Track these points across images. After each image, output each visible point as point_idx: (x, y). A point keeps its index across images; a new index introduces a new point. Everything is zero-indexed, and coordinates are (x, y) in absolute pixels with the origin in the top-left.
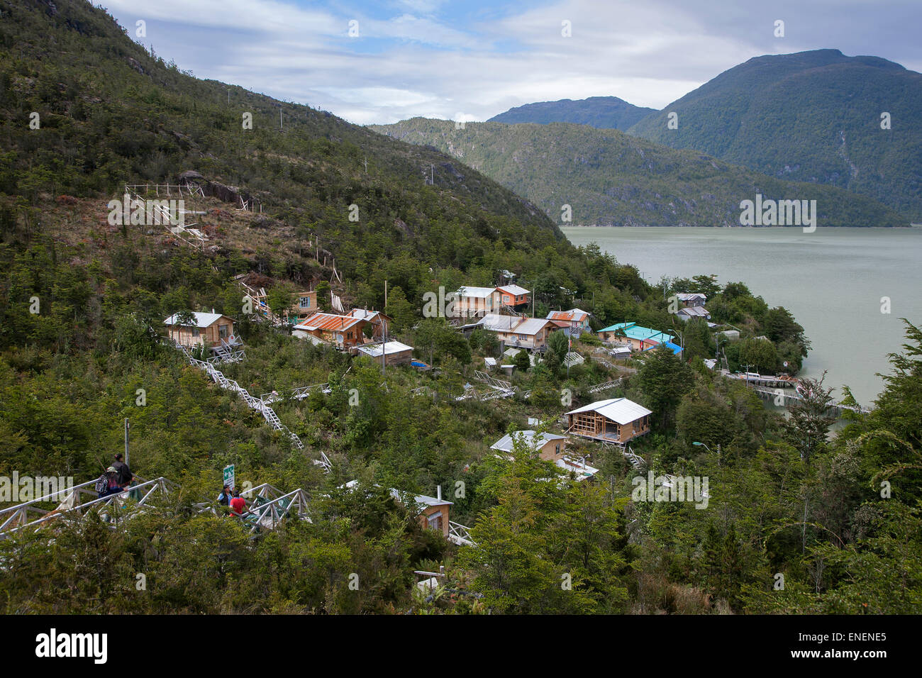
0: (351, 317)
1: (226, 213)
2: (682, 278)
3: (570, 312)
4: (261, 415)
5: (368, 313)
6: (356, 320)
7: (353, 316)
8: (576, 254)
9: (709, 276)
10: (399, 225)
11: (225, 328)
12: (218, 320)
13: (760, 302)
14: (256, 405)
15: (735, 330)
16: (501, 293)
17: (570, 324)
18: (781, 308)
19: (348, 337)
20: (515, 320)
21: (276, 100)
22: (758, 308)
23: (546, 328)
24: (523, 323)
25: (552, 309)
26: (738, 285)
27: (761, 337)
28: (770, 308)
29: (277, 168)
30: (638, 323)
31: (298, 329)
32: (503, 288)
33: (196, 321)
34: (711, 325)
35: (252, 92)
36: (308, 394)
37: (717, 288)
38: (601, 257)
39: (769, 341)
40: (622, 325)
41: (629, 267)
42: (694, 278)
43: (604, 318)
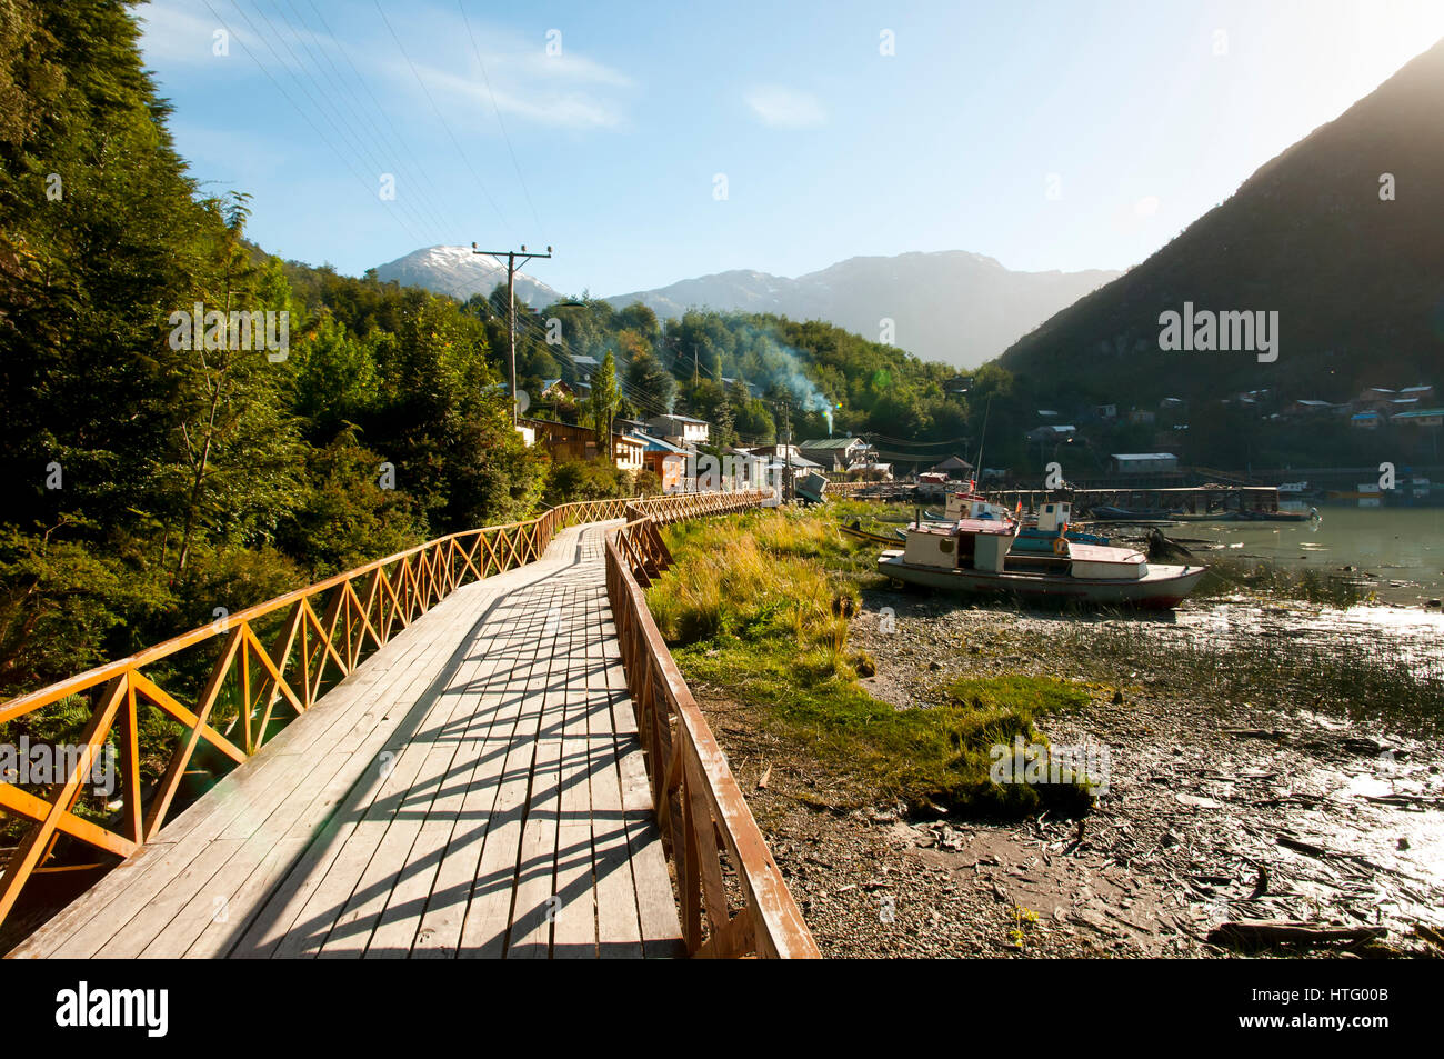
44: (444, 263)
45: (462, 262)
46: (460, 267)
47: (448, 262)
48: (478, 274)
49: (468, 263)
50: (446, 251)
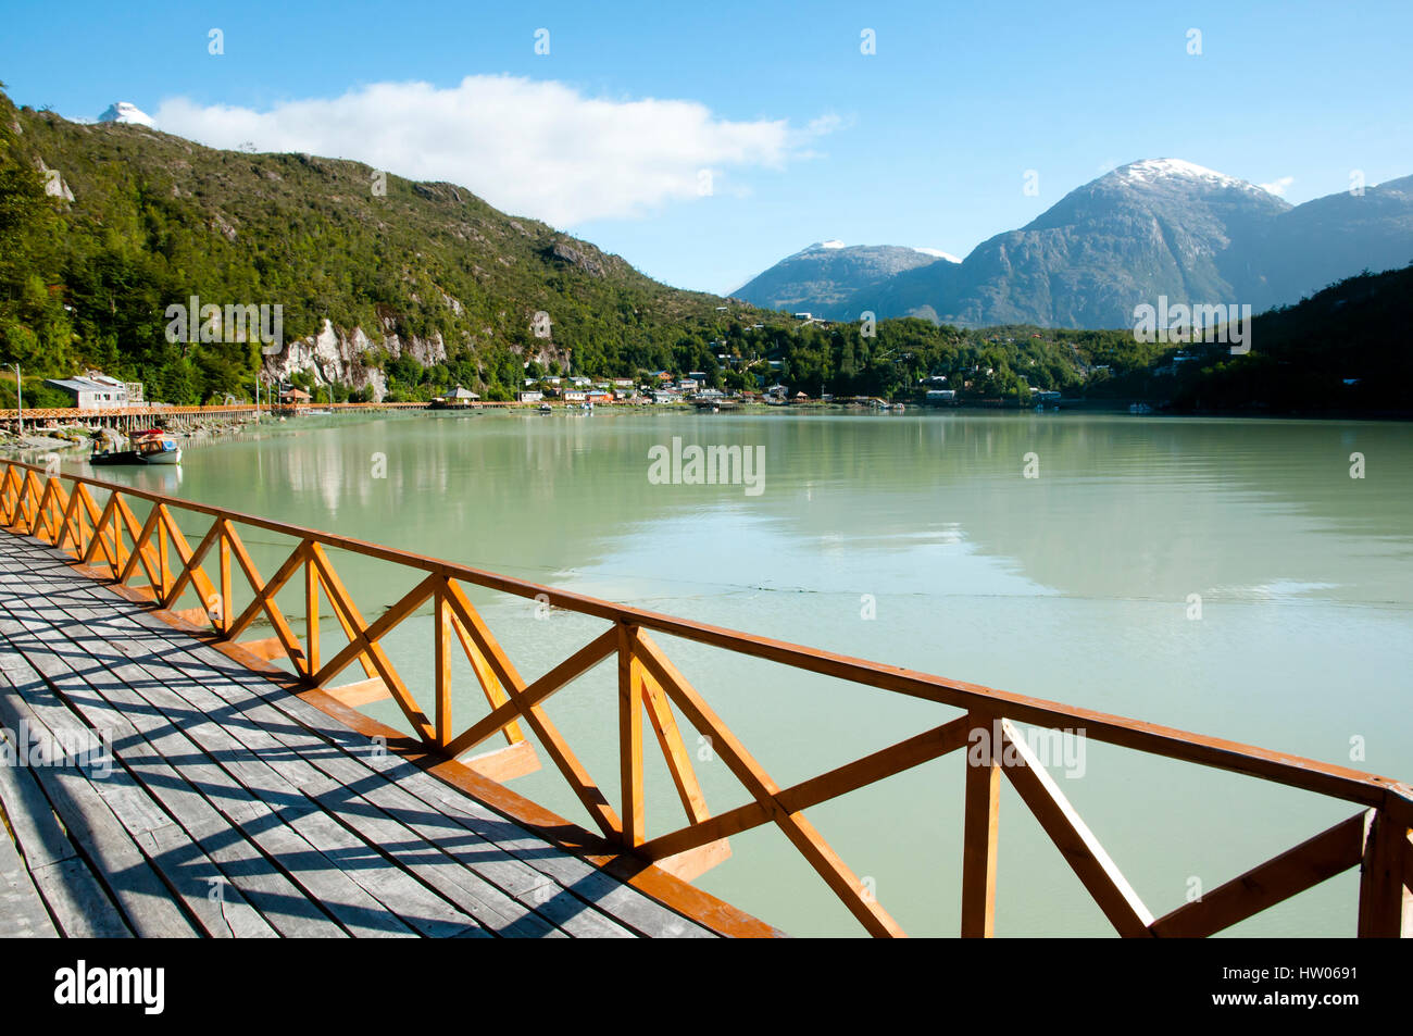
44: (1143, 179)
45: (1162, 174)
46: (1158, 181)
47: (1145, 176)
48: (1178, 185)
49: (1169, 176)
50: (1146, 165)
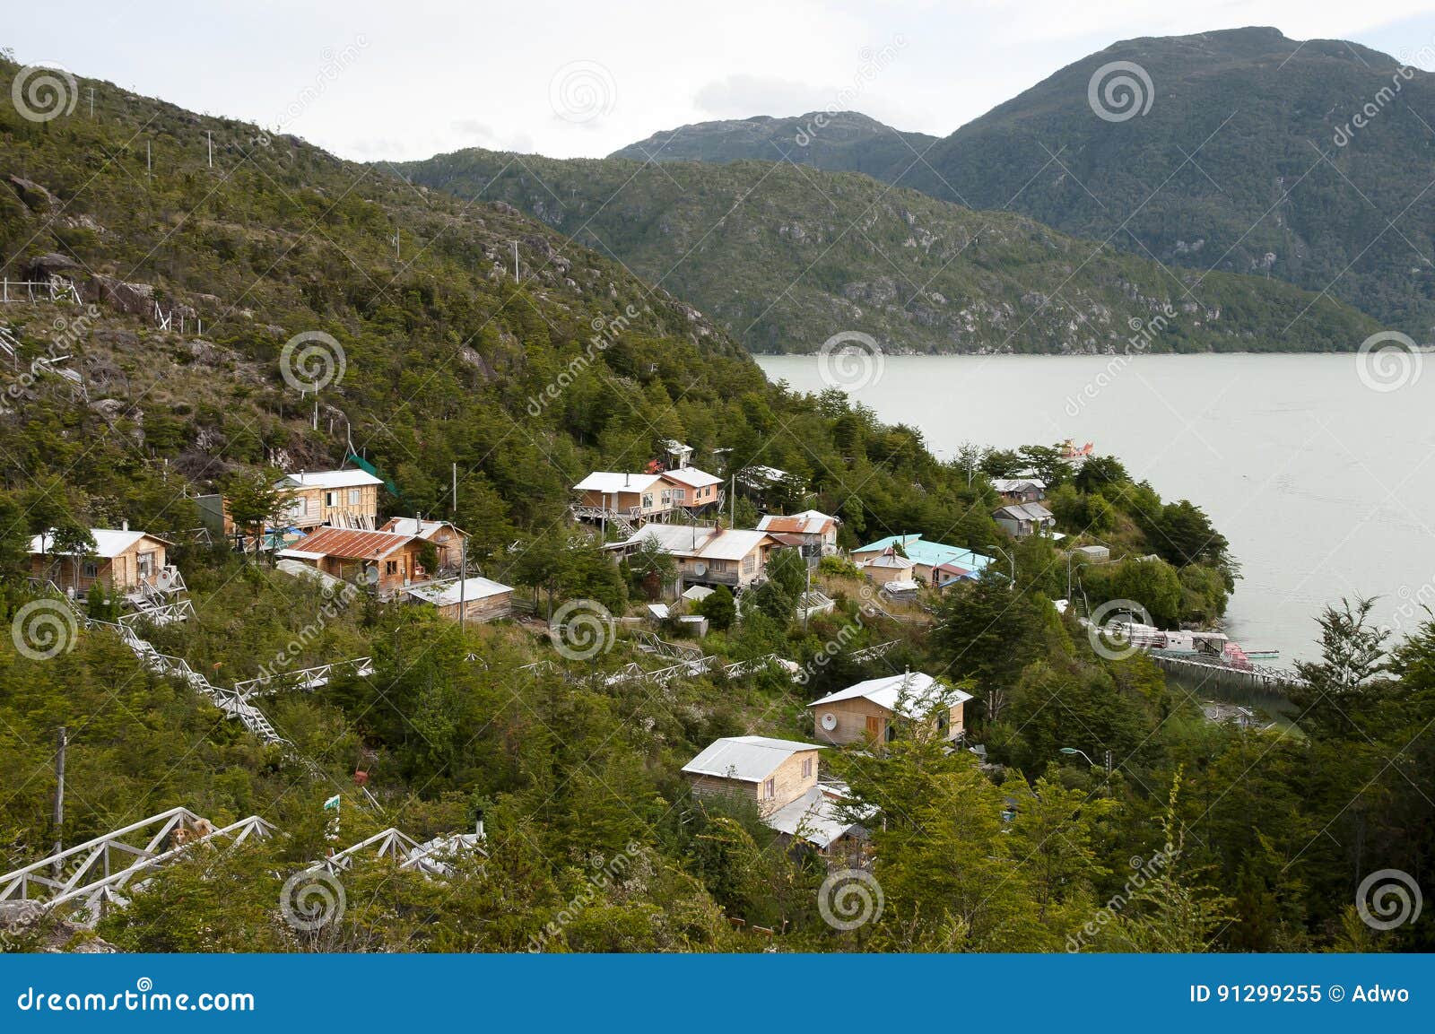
0: (389, 532)
1: (127, 336)
2: (1001, 449)
3: (801, 517)
4: (236, 720)
5: (423, 525)
6: (401, 538)
7: (393, 531)
8: (803, 407)
9: (1051, 448)
10: (469, 356)
11: (149, 558)
12: (137, 544)
13: (1145, 491)
14: (228, 705)
15: (1102, 544)
16: (670, 482)
17: (802, 538)
18: (1186, 504)
19: (389, 570)
20: (702, 533)
21: (188, 112)
22: (1142, 505)
23: (761, 547)
24: (718, 539)
25: (767, 512)
26: (1104, 462)
27: (1151, 557)
28: (1165, 502)
29: (225, 249)
30: (927, 536)
31: (285, 557)
32: (672, 474)
33: (94, 545)
34: (1058, 536)
35: (135, 95)
36: (325, 680)
37: (1065, 469)
38: (849, 413)
39: (1165, 564)
40: (899, 539)
41: (901, 430)
42: (1022, 450)
43: (862, 527)
